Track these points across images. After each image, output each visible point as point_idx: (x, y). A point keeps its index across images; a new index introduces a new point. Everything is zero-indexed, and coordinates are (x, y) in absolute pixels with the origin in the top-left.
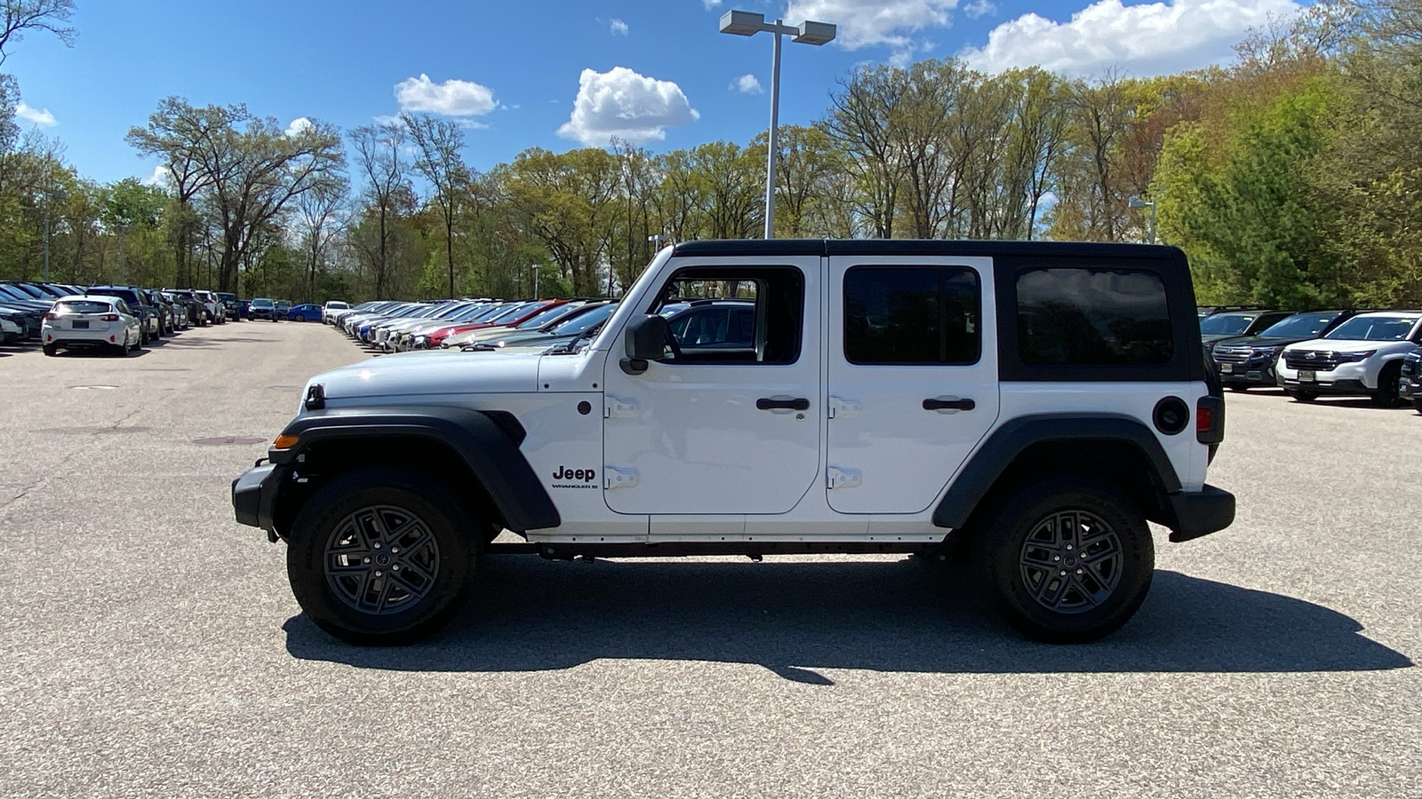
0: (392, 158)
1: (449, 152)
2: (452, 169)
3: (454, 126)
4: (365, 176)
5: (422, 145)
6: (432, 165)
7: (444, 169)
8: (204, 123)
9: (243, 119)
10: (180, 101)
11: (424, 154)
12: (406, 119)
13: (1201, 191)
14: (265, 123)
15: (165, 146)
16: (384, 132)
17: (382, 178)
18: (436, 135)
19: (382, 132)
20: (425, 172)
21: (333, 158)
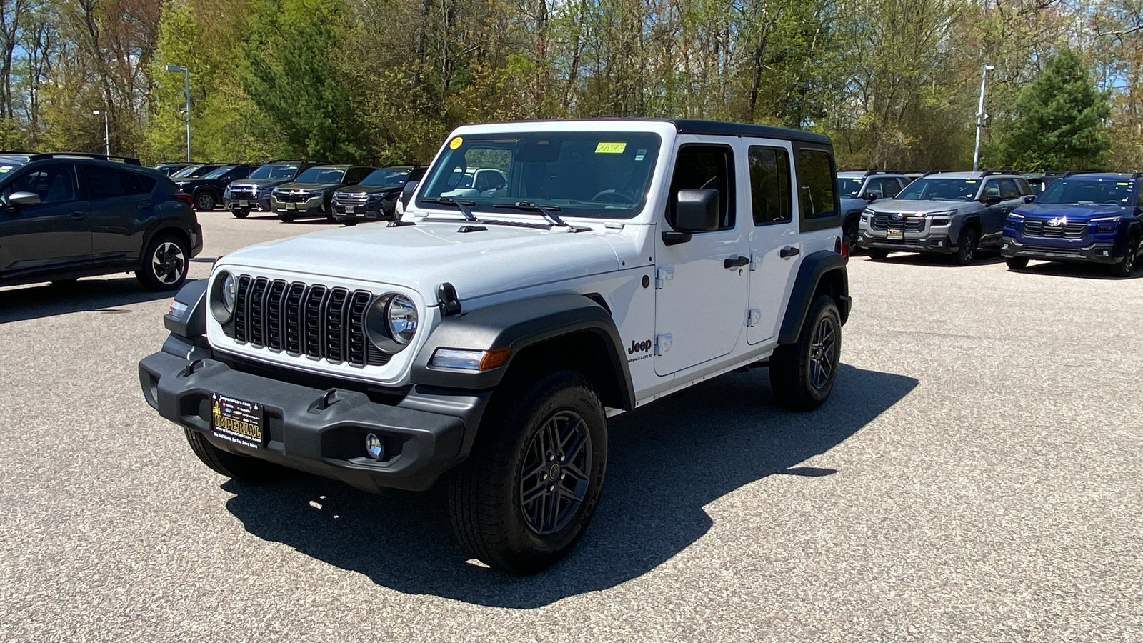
13: (251, 65)
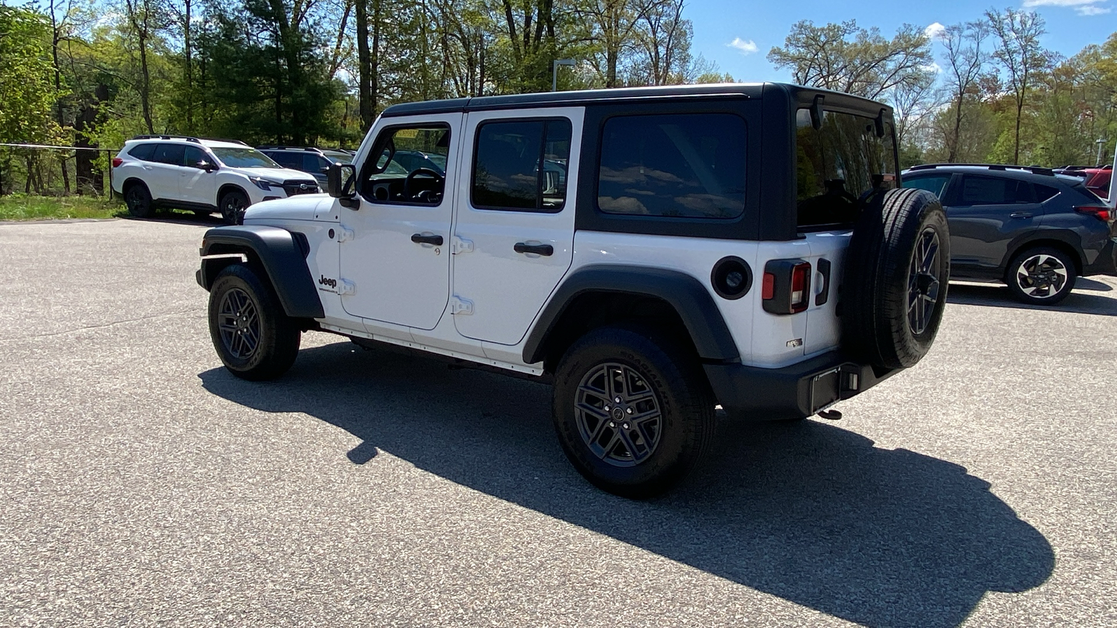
0: (975, 51)
1: (1029, 40)
2: (1028, 54)
3: (1036, 15)
4: (949, 68)
5: (1002, 36)
6: (1009, 53)
7: (1021, 56)
8: (823, 39)
9: (853, 32)
10: (808, 23)
11: (1003, 44)
12: (989, 15)
14: (869, 33)
15: (794, 59)
16: (970, 28)
17: (964, 68)
18: (1017, 26)
19: (968, 28)
20: (1003, 60)
21: (922, 55)
